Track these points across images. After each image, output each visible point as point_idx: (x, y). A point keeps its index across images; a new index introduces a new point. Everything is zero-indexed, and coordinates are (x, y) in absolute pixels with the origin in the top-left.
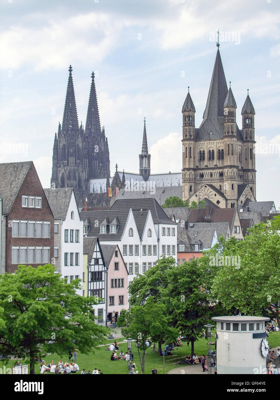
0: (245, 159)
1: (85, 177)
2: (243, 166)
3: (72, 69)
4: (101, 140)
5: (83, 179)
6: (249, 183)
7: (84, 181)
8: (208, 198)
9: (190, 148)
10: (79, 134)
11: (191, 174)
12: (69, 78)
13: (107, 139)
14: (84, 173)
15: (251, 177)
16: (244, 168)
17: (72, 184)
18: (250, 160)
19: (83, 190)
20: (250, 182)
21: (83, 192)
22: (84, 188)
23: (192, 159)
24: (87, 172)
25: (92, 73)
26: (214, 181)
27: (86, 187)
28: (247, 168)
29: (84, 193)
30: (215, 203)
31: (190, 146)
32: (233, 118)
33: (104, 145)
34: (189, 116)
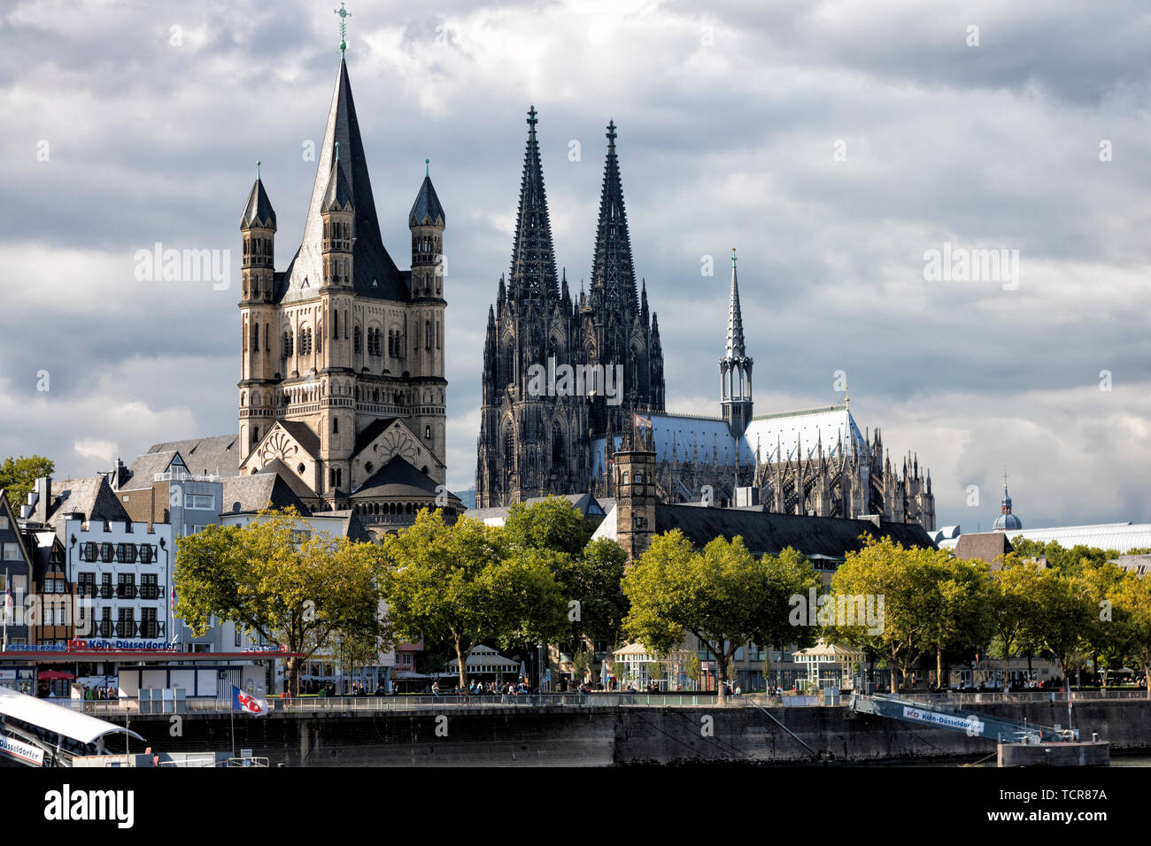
0: (413, 351)
1: (576, 431)
2: (408, 369)
3: (536, 117)
4: (632, 322)
5: (570, 438)
6: (421, 414)
7: (574, 444)
8: (281, 458)
9: (254, 324)
10: (554, 306)
11: (256, 396)
12: (528, 142)
13: (655, 317)
14: (574, 421)
15: (428, 399)
16: (412, 376)
17: (532, 453)
18: (424, 353)
19: (571, 471)
20: (424, 412)
21: (570, 476)
22: (574, 464)
23: (261, 355)
24: (584, 416)
25: (609, 125)
26: (309, 413)
27: (580, 460)
28: (417, 375)
29: (574, 478)
30: (295, 469)
31: (256, 321)
32: (340, 240)
33: (644, 335)
34: (255, 240)
